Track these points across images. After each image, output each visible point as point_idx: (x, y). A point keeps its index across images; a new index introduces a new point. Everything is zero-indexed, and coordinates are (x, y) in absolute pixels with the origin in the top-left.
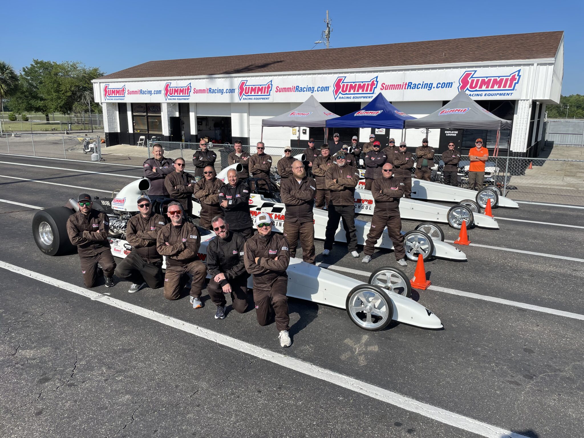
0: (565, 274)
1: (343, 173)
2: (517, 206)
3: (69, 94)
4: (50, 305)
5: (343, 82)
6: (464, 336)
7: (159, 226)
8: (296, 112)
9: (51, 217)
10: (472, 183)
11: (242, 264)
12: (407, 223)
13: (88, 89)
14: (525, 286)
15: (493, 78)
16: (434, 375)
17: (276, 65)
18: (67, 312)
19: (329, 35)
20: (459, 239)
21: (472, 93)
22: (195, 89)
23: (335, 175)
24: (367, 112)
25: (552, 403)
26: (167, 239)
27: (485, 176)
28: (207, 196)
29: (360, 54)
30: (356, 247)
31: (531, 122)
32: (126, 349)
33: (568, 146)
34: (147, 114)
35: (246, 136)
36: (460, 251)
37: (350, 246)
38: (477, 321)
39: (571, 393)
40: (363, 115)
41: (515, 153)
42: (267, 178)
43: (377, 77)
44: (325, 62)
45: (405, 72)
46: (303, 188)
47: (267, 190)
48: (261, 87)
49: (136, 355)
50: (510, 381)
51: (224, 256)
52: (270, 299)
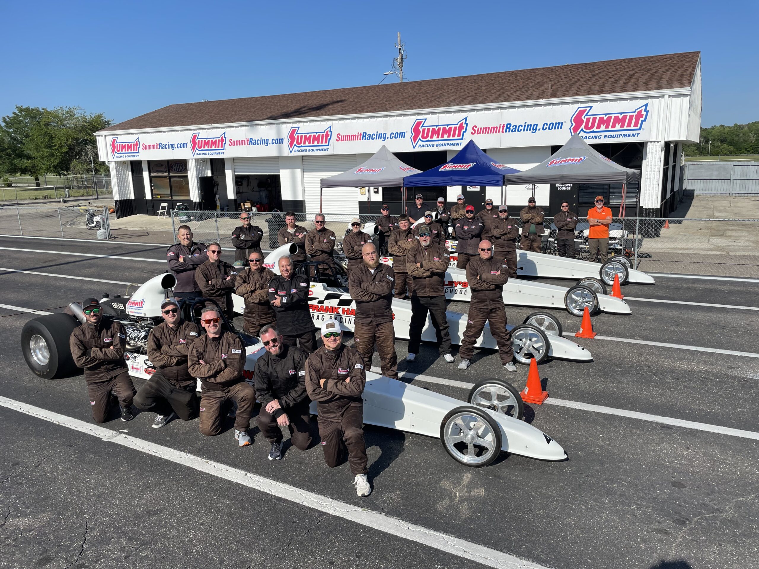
0: (718, 374)
1: (429, 254)
2: (652, 281)
3: (65, 149)
4: (48, 451)
5: (423, 126)
6: (595, 468)
7: (191, 338)
8: (365, 168)
9: (46, 329)
10: (593, 253)
11: (302, 387)
12: (514, 310)
13: (90, 142)
14: (669, 393)
15: (613, 116)
16: (559, 526)
17: (335, 105)
18: (71, 461)
19: (402, 63)
20: (581, 331)
21: (588, 135)
22: (231, 140)
23: (418, 257)
24: (456, 165)
25: (711, 557)
26: (201, 356)
27: (610, 242)
28: (252, 291)
29: (443, 89)
30: (449, 348)
31: (664, 169)
32: (151, 511)
33: (713, 195)
34: (169, 174)
35: (300, 198)
36: (583, 349)
37: (442, 348)
38: (609, 445)
39: (736, 542)
40: (450, 169)
41: (646, 209)
42: (329, 260)
43: (466, 118)
44: (399, 101)
45: (502, 111)
46: (378, 278)
47: (331, 276)
48: (317, 136)
49: (165, 518)
50: (657, 530)
51: (277, 377)
52: (340, 433)
